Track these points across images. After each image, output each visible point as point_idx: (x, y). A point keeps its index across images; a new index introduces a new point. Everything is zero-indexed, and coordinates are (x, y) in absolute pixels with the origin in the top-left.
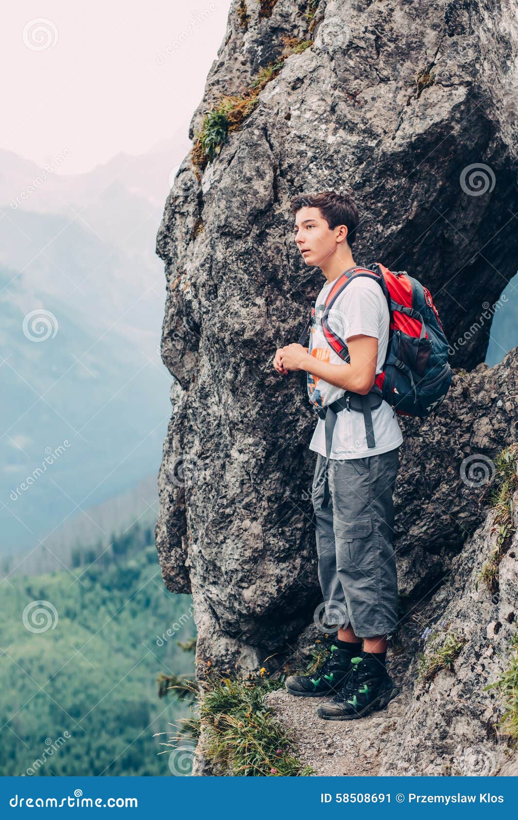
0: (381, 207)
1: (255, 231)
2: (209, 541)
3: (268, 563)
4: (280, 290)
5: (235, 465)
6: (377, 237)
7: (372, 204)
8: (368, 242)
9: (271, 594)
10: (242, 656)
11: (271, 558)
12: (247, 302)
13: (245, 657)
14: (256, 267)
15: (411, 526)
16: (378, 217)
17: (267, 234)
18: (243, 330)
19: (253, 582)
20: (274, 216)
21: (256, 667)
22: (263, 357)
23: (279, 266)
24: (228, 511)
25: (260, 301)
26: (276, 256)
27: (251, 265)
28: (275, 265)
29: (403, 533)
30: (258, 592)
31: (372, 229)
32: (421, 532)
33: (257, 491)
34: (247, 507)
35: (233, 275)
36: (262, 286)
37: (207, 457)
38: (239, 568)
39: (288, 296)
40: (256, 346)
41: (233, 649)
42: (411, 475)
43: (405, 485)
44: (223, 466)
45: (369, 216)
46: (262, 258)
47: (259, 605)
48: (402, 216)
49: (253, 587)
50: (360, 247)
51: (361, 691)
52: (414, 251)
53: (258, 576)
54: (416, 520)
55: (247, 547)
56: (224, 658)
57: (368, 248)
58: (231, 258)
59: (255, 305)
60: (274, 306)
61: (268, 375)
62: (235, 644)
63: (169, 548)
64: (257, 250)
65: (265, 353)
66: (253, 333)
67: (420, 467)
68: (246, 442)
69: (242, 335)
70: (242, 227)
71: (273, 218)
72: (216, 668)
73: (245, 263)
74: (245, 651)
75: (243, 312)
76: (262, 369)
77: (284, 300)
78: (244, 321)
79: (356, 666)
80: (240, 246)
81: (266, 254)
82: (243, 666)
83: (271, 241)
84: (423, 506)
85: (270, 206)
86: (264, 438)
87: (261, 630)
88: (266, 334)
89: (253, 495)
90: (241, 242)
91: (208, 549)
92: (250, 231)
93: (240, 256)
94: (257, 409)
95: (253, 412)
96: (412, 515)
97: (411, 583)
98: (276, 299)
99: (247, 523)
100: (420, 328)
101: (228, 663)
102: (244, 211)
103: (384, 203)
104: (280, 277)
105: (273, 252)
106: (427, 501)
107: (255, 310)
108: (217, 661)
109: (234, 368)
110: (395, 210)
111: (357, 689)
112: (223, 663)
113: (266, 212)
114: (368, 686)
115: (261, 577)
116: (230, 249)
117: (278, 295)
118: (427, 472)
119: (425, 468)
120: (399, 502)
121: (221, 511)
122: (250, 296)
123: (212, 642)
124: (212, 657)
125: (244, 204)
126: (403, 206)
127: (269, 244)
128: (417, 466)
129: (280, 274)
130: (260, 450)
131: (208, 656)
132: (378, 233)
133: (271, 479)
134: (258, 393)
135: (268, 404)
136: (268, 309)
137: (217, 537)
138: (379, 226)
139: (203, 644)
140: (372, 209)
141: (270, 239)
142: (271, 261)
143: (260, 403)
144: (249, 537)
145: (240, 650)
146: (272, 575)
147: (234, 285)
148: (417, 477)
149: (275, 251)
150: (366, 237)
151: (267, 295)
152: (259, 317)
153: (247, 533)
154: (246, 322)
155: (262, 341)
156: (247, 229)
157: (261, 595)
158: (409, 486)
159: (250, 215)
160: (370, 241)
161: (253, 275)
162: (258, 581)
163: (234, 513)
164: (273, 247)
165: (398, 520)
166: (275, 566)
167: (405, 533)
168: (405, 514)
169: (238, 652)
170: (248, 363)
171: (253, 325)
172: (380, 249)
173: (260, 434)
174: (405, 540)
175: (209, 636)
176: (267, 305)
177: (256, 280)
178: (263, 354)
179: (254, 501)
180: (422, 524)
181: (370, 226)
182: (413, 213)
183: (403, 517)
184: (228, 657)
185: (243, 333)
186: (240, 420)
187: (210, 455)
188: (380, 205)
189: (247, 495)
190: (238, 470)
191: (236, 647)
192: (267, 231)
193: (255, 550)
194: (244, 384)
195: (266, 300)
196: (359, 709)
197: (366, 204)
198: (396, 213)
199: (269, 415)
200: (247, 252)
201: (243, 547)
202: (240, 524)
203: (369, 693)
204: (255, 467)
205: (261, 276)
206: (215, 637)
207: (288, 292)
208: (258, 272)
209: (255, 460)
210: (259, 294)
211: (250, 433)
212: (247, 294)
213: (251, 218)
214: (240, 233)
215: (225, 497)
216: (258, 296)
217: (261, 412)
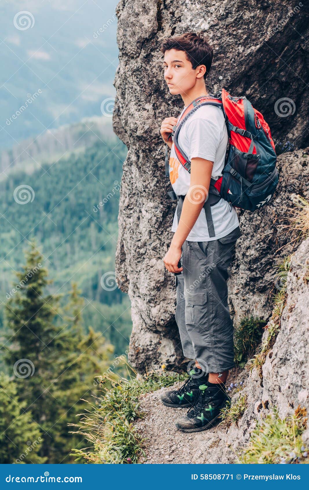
0: (242, 33)
1: (143, 54)
2: (132, 270)
3: (169, 290)
4: (163, 97)
5: (144, 219)
6: (238, 56)
7: (233, 31)
8: (231, 60)
9: (171, 312)
10: (162, 346)
11: (171, 286)
12: (139, 108)
13: (164, 346)
14: (144, 81)
15: (266, 273)
16: (240, 40)
17: (153, 56)
18: (136, 129)
19: (158, 303)
20: (157, 42)
21: (172, 353)
22: (154, 147)
23: (161, 81)
24: (142, 251)
25: (149, 106)
26: (159, 73)
27: (141, 79)
28: (158, 80)
29: (260, 278)
30: (162, 311)
31: (234, 50)
32: (272, 279)
33: (160, 239)
34: (154, 249)
35: (131, 86)
36: (149, 95)
37: (131, 209)
38: (148, 293)
39: (170, 102)
40: (146, 140)
41: (155, 341)
42: (266, 236)
43: (262, 243)
44: (139, 218)
45: (231, 41)
46: (149, 74)
47: (162, 320)
48: (259, 39)
49: (158, 307)
50: (225, 64)
51: (207, 410)
52: (277, 61)
53: (161, 299)
54: (269, 269)
55: (152, 280)
56: (148, 347)
57: (232, 65)
58: (128, 72)
59: (144, 109)
60: (160, 111)
61: (159, 160)
62: (157, 337)
63: (121, 262)
64: (145, 69)
65: (155, 145)
66: (142, 131)
67: (273, 229)
68: (148, 205)
69: (136, 132)
70: (133, 51)
71: (157, 44)
72: (143, 354)
73: (137, 78)
74: (164, 342)
75: (137, 114)
76: (153, 155)
77: (167, 106)
78: (137, 122)
79: (203, 392)
80: (134, 64)
81: (152, 72)
82: (162, 353)
83: (155, 61)
84: (275, 259)
85: (153, 35)
86: (162, 203)
87: (172, 331)
88: (153, 131)
89: (158, 241)
90: (134, 62)
91: (132, 275)
92: (139, 54)
93: (134, 72)
94: (154, 183)
95: (152, 185)
96: (266, 265)
97: (267, 313)
98: (160, 105)
99: (154, 261)
100: (249, 145)
101: (152, 350)
102: (134, 39)
103: (243, 29)
104: (162, 89)
105: (157, 70)
106: (278, 255)
107: (145, 114)
108: (144, 349)
109: (136, 153)
110: (253, 35)
111: (204, 407)
112: (148, 350)
113: (151, 39)
114: (212, 406)
115: (164, 300)
116: (127, 66)
117: (162, 102)
118: (278, 234)
119: (277, 231)
120: (257, 255)
121: (137, 250)
122: (141, 103)
123: (140, 336)
124: (140, 346)
125: (134, 34)
126: (259, 32)
127: (154, 64)
128: (271, 229)
129: (162, 86)
130: (158, 212)
131: (137, 345)
132: (239, 53)
133: (168, 231)
134: (155, 171)
135: (163, 179)
136: (155, 113)
137: (136, 267)
138: (240, 47)
139: (133, 337)
140: (234, 35)
141: (154, 59)
142: (155, 77)
143: (156, 179)
144: (154, 272)
145: (161, 341)
146: (172, 299)
147: (132, 93)
148: (270, 238)
149: (158, 69)
150: (229, 57)
151: (154, 102)
152: (148, 119)
153: (152, 269)
154: (138, 123)
155: (151, 137)
156: (137, 52)
157: (164, 312)
158: (264, 244)
159: (138, 42)
160: (233, 60)
161: (142, 87)
162: (161, 302)
163: (145, 253)
164: (157, 66)
165: (256, 268)
166: (174, 293)
167: (262, 278)
168: (261, 264)
169: (159, 343)
170: (143, 151)
171: (143, 125)
172: (242, 65)
173: (159, 201)
174: (261, 283)
175: (139, 331)
176: (154, 109)
177: (144, 91)
178: (153, 145)
179: (159, 245)
180: (273, 272)
181: (232, 48)
182: (268, 37)
183: (260, 266)
184: (152, 346)
185: (137, 130)
186: (143, 190)
187: (133, 208)
188: (240, 31)
189: (154, 241)
190: (146, 223)
191: (158, 340)
192: (152, 53)
193: (158, 282)
194: (144, 165)
195: (154, 106)
196: (206, 422)
197: (228, 31)
198: (254, 37)
199: (164, 187)
200: (138, 70)
201: (149, 279)
202: (148, 262)
203: (212, 411)
204: (156, 223)
205: (149, 88)
206: (143, 332)
207: (169, 100)
208: (146, 85)
209: (155, 218)
210: (148, 101)
211: (151, 199)
212: (139, 101)
213: (138, 44)
214: (132, 55)
215: (140, 240)
216: (147, 103)
217: (158, 185)
